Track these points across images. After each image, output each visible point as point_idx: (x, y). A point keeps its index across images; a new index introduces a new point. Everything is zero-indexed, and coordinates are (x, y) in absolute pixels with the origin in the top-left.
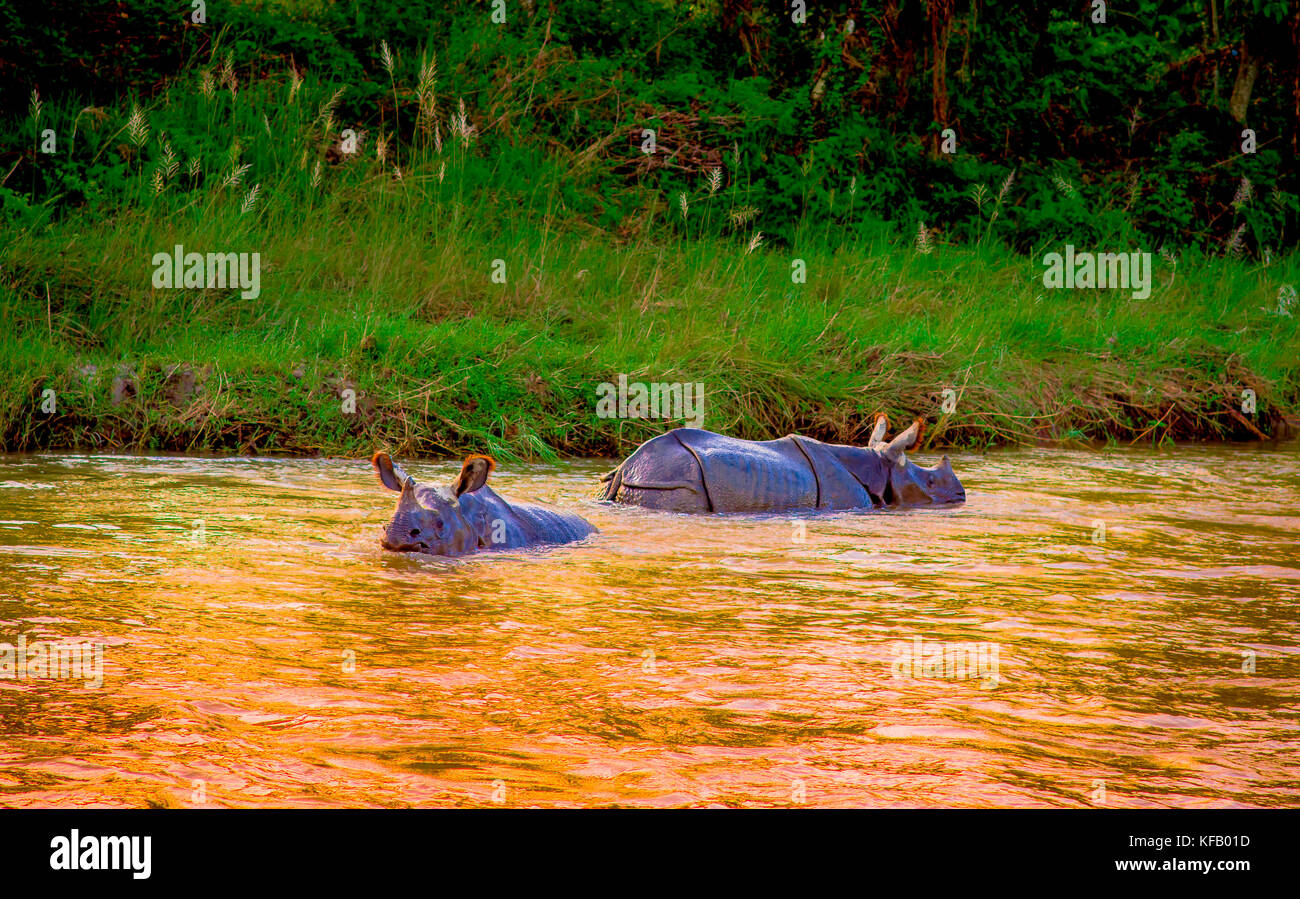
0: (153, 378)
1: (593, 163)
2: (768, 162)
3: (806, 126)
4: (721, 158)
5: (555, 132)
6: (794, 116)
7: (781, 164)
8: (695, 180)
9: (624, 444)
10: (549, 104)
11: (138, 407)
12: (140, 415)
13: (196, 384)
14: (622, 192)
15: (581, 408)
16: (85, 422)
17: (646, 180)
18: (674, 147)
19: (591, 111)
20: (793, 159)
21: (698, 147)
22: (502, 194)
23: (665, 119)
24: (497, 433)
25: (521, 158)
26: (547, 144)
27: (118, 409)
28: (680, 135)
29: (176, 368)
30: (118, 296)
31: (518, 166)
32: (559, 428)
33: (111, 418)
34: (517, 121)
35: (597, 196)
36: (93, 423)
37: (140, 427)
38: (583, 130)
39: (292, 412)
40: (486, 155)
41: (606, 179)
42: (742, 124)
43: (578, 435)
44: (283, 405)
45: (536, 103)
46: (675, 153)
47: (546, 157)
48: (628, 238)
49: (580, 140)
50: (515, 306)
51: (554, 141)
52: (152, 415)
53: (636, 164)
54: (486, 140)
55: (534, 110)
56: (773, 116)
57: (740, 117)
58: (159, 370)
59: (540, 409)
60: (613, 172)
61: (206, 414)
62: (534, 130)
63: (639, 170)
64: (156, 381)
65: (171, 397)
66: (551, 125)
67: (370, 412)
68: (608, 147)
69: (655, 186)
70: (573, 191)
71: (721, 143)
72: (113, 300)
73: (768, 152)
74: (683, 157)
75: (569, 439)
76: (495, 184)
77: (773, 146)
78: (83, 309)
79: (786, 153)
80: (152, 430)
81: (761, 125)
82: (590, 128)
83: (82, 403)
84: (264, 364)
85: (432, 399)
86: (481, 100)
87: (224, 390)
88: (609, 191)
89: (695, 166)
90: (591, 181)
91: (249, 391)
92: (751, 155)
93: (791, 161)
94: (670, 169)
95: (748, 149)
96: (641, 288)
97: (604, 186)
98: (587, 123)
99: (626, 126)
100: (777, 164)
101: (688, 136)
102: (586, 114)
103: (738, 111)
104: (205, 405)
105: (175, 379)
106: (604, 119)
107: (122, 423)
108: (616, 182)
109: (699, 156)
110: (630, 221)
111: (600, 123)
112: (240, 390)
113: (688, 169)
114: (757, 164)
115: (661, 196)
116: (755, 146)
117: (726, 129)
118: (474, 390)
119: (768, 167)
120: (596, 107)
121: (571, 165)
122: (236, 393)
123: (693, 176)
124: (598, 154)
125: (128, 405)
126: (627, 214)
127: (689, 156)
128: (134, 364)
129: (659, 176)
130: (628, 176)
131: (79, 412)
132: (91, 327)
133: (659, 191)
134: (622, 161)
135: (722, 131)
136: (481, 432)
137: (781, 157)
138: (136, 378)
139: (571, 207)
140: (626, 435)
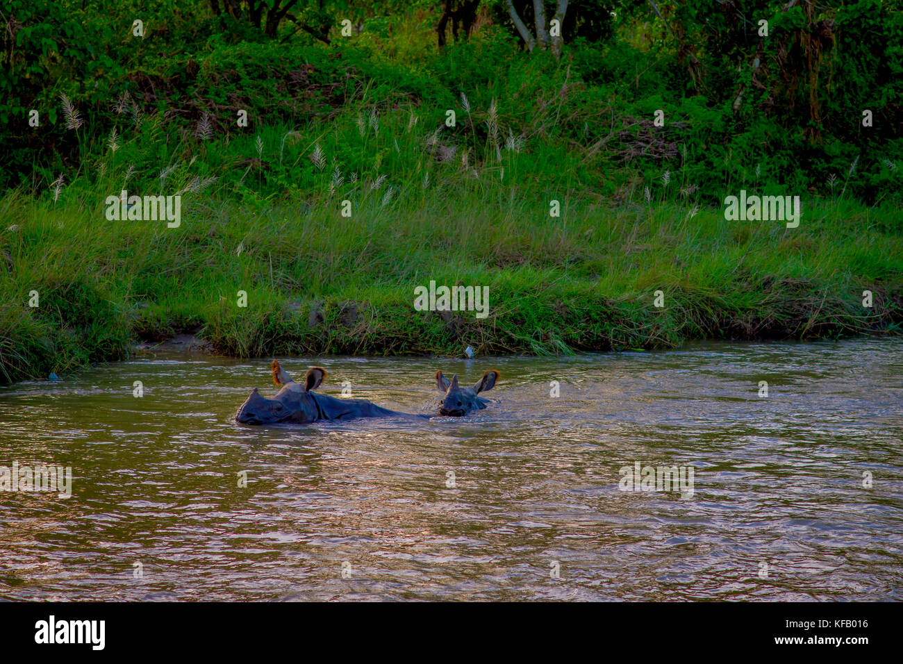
0: (333, 310)
1: (597, 154)
2: (706, 150)
3: (730, 126)
4: (677, 148)
5: (574, 135)
6: (723, 120)
7: (715, 151)
8: (661, 163)
9: (614, 342)
10: (570, 118)
11: (325, 328)
12: (326, 333)
13: (358, 313)
14: (616, 171)
15: (588, 321)
16: (294, 338)
17: (630, 163)
18: (647, 142)
19: (595, 122)
20: (722, 147)
21: (662, 142)
22: (542, 176)
23: (641, 125)
24: (537, 338)
25: (553, 154)
26: (569, 144)
27: (313, 331)
28: (651, 135)
29: (347, 304)
30: (311, 257)
31: (551, 158)
32: (574, 334)
33: (308, 335)
34: (550, 129)
35: (601, 175)
36: (298, 339)
37: (326, 340)
38: (591, 134)
39: (415, 329)
40: (531, 152)
41: (606, 164)
42: (689, 127)
43: (586, 338)
44: (410, 325)
45: (562, 118)
46: (648, 146)
47: (568, 152)
48: (620, 202)
49: (589, 140)
50: (549, 253)
51: (573, 141)
52: (333, 333)
53: (624, 154)
54: (531, 142)
55: (560, 122)
56: (709, 121)
57: (688, 122)
58: (336, 306)
59: (563, 323)
60: (609, 159)
61: (365, 332)
62: (561, 135)
63: (626, 157)
64: (335, 313)
65: (343, 322)
66: (571, 131)
67: (462, 327)
68: (607, 144)
69: (636, 167)
70: (585, 173)
71: (677, 139)
72: (308, 259)
73: (706, 143)
74: (653, 149)
75: (581, 341)
76: (538, 170)
77: (709, 139)
78: (291, 266)
79: (718, 144)
80: (333, 342)
81: (702, 127)
82: (595, 132)
83: (292, 327)
84: (397, 300)
85: (498, 318)
86: (528, 117)
87: (375, 317)
88: (608, 172)
89: (661, 154)
90: (596, 165)
91: (389, 317)
92: (696, 146)
93: (720, 148)
94: (646, 156)
95: (693, 143)
96: (627, 236)
97: (605, 169)
98: (594, 129)
99: (617, 131)
100: (712, 151)
101: (656, 135)
102: (593, 124)
103: (687, 118)
104: (364, 326)
105: (346, 311)
106: (604, 126)
107: (316, 338)
108: (612, 166)
109: (663, 147)
110: (621, 191)
111: (601, 129)
112: (384, 317)
113: (656, 156)
114: (700, 152)
115: (640, 173)
116: (698, 140)
117: (680, 130)
118: (523, 312)
119: (706, 153)
120: (599, 119)
121: (584, 156)
122: (382, 319)
123: (660, 160)
124: (600, 149)
125: (319, 327)
126: (619, 185)
127: (657, 148)
128: (322, 302)
129: (639, 161)
130: (619, 161)
131: (290, 333)
132: (296, 277)
133: (638, 171)
134: (615, 153)
135: (677, 131)
136: (527, 337)
137: (715, 146)
138: (322, 311)
139: (584, 183)
140: (615, 337)
